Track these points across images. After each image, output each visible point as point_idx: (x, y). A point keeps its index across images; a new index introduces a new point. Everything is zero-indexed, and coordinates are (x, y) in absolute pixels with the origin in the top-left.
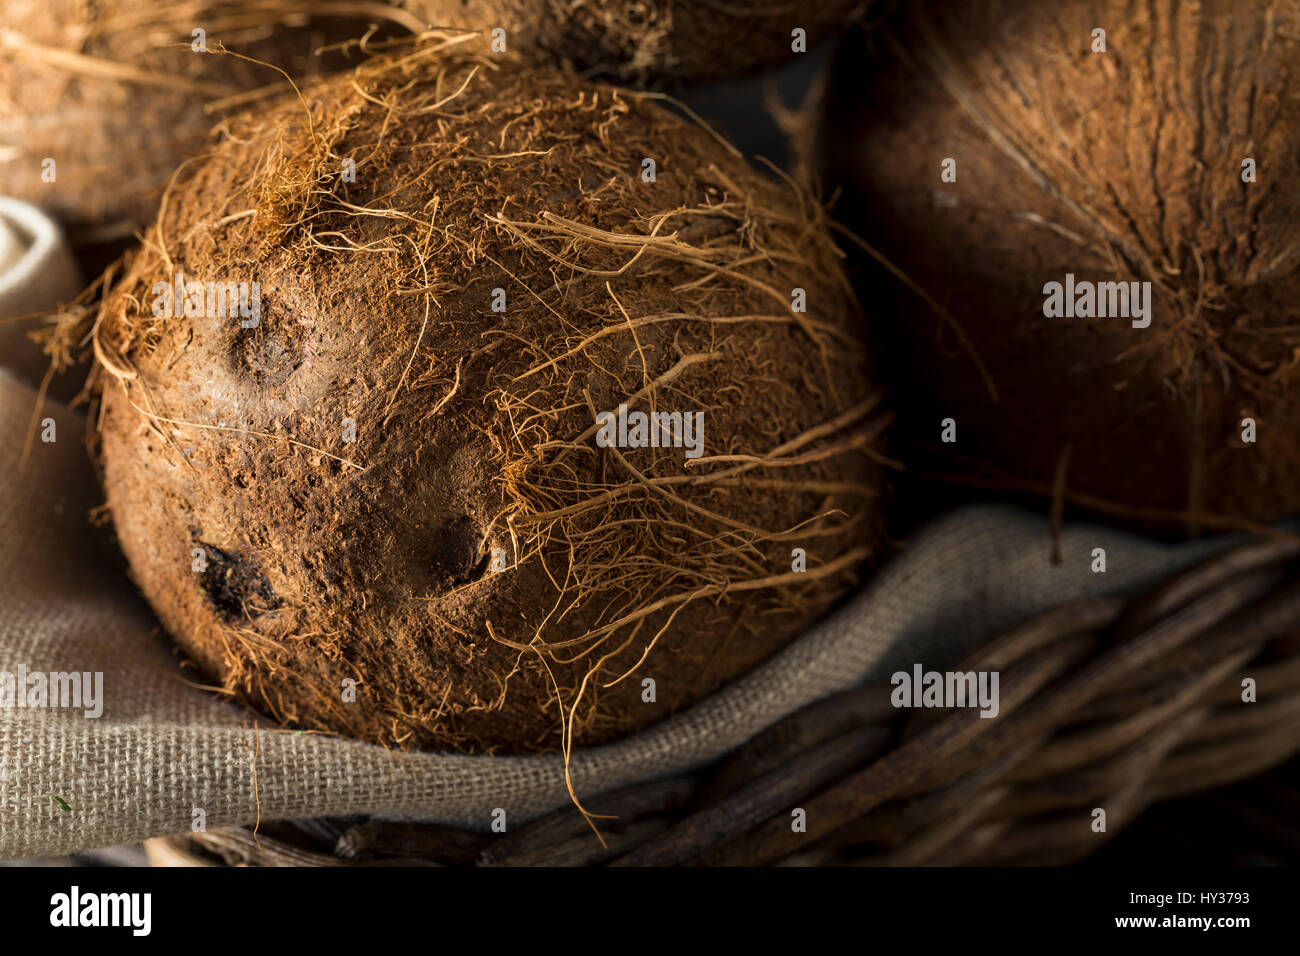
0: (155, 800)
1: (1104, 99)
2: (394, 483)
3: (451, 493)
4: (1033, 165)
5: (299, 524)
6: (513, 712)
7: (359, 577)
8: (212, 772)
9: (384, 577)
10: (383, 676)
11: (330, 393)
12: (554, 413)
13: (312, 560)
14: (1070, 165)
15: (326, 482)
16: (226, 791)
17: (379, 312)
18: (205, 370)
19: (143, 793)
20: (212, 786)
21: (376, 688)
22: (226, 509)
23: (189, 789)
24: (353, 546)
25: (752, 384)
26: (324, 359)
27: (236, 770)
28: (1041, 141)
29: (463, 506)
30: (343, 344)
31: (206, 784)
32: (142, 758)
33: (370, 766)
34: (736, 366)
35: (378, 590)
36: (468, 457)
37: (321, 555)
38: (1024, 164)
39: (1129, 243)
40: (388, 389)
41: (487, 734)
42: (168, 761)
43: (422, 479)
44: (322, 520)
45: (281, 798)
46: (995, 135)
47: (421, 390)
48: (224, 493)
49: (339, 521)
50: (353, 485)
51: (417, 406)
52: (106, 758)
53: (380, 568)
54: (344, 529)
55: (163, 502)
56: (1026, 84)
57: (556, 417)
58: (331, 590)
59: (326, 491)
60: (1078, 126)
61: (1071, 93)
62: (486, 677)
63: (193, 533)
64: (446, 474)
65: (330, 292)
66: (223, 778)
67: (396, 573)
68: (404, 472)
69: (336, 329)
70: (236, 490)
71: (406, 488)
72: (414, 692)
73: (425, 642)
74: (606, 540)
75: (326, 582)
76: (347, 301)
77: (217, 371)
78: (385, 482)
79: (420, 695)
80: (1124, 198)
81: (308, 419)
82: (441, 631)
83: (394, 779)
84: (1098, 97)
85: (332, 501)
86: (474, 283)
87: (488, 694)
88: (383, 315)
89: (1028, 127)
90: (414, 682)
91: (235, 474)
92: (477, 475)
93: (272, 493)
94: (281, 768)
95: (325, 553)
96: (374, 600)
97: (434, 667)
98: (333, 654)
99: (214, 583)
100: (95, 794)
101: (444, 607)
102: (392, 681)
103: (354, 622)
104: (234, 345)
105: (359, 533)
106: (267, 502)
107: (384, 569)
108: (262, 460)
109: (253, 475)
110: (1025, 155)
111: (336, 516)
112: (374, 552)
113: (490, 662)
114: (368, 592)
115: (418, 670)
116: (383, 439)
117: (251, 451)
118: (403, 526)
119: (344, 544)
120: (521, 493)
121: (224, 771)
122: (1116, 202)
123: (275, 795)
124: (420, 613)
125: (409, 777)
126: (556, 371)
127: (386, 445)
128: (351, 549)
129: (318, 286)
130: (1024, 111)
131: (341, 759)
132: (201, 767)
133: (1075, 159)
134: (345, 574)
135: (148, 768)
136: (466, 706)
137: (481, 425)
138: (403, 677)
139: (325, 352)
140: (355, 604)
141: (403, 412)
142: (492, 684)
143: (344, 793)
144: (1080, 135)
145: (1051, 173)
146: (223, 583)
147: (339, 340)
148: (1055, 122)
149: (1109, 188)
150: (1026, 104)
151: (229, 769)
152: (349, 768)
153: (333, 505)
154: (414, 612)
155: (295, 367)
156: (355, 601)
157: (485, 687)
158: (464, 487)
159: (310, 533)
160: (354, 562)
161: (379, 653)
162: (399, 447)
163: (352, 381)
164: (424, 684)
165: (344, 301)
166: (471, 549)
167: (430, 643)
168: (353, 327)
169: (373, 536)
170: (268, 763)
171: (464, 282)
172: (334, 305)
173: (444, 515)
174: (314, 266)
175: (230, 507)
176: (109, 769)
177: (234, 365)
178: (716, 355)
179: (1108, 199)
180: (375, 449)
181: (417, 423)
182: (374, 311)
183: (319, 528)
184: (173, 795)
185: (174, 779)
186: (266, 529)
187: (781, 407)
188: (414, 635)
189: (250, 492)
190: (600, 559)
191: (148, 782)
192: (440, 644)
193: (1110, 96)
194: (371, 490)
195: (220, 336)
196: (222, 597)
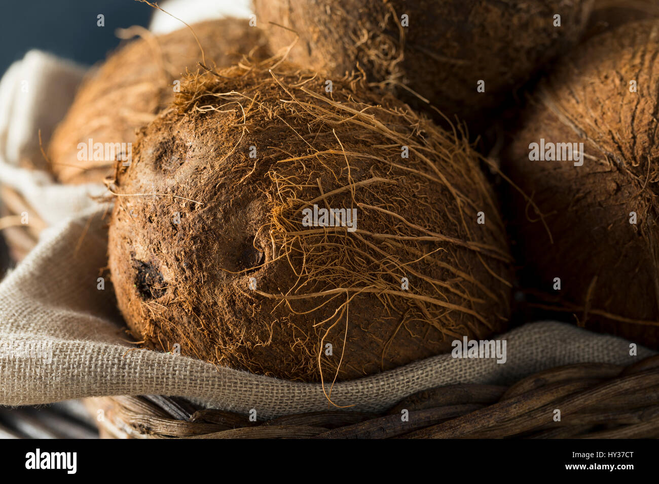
0: (90, 372)
1: (613, 95)
2: (219, 216)
3: (247, 223)
4: (576, 126)
5: (174, 238)
6: (278, 351)
7: (201, 265)
8: (120, 361)
9: (213, 266)
10: (213, 324)
11: (194, 173)
12: (300, 187)
13: (179, 257)
14: (593, 124)
15: (188, 215)
16: (125, 371)
17: (222, 137)
18: (143, 172)
19: (84, 368)
20: (119, 368)
21: (210, 332)
22: (144, 236)
23: (107, 368)
24: (198, 248)
25: (414, 202)
26: (194, 159)
27: (131, 362)
28: (582, 117)
29: (252, 230)
30: (203, 151)
31: (116, 367)
32: (86, 352)
33: (199, 368)
34: (405, 190)
35: (209, 273)
36: (256, 205)
37: (183, 253)
38: (572, 126)
39: (616, 155)
40: (221, 171)
41: (266, 364)
42: (98, 354)
43: (233, 215)
44: (184, 235)
45: (152, 378)
46: (562, 118)
47: (236, 172)
48: (144, 227)
49: (192, 235)
50: (200, 216)
51: (233, 179)
52: (69, 350)
53: (211, 261)
54: (194, 238)
55: (121, 243)
56: (578, 94)
57: (301, 189)
58: (188, 273)
59: (187, 220)
60: (599, 108)
61: (598, 94)
62: (262, 326)
63: (132, 256)
64: (245, 213)
65: (201, 130)
66: (124, 364)
67: (218, 264)
68: (224, 210)
69: (201, 145)
70: (149, 224)
71: (224, 219)
72: (227, 334)
73: (232, 303)
74: (323, 254)
75: (185, 268)
76: (208, 133)
77: (148, 171)
78: (215, 215)
79: (230, 335)
80: (617, 136)
81: (182, 185)
82: (239, 296)
83: (211, 375)
84: (610, 94)
85: (189, 224)
86: (269, 128)
87: (264, 338)
88: (223, 139)
89: (577, 112)
90: (228, 328)
91: (148, 216)
92: (259, 214)
93: (163, 223)
94: (154, 363)
95: (185, 252)
96: (208, 278)
97: (236, 318)
98: (189, 311)
99: (141, 282)
100: (61, 366)
101: (241, 282)
102: (217, 327)
103: (199, 292)
104: (157, 160)
105: (201, 242)
106: (161, 228)
107: (213, 261)
108: (160, 207)
109: (156, 215)
110: (573, 123)
111: (191, 232)
112: (208, 252)
113: (264, 317)
114: (205, 273)
115: (229, 319)
116: (215, 194)
117: (156, 204)
118: (223, 239)
119: (194, 247)
120: (281, 224)
121: (126, 361)
122: (613, 138)
123: (149, 376)
124: (229, 286)
125: (219, 375)
126: (305, 170)
127: (217, 196)
128: (197, 250)
129: (196, 128)
130: (576, 105)
131: (185, 363)
132: (114, 358)
133: (596, 121)
134: (194, 263)
135: (88, 357)
136: (253, 344)
137: (264, 190)
138: (222, 325)
139: (194, 156)
140: (198, 281)
141: (226, 182)
142: (265, 330)
143: (184, 379)
144: (599, 111)
145: (584, 129)
146: (144, 281)
147: (201, 150)
148: (589, 108)
149: (610, 132)
150: (578, 102)
151: (128, 361)
152: (189, 368)
153: (190, 227)
154: (226, 286)
155: (181, 164)
156: (198, 279)
157: (262, 332)
158: (253, 220)
159: (179, 242)
160: (198, 257)
161: (210, 310)
162: (223, 198)
163: (205, 168)
164: (232, 329)
165: (206, 133)
166: (256, 255)
167: (235, 304)
168: (209, 144)
169: (208, 244)
170: (147, 360)
171: (265, 127)
172: (202, 135)
173: (243, 235)
174: (196, 120)
175: (146, 234)
176: (70, 355)
177: (156, 168)
178: (393, 182)
179: (610, 137)
180: (211, 198)
181: (233, 187)
182: (220, 137)
183: (183, 239)
184: (99, 370)
185: (100, 363)
186: (160, 243)
187: (430, 220)
188: (226, 298)
189: (154, 224)
190: (320, 264)
191: (87, 363)
192: (239, 305)
193: (616, 93)
194: (208, 218)
195: (151, 156)
196: (144, 290)
